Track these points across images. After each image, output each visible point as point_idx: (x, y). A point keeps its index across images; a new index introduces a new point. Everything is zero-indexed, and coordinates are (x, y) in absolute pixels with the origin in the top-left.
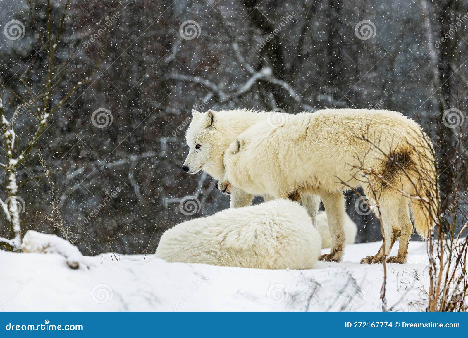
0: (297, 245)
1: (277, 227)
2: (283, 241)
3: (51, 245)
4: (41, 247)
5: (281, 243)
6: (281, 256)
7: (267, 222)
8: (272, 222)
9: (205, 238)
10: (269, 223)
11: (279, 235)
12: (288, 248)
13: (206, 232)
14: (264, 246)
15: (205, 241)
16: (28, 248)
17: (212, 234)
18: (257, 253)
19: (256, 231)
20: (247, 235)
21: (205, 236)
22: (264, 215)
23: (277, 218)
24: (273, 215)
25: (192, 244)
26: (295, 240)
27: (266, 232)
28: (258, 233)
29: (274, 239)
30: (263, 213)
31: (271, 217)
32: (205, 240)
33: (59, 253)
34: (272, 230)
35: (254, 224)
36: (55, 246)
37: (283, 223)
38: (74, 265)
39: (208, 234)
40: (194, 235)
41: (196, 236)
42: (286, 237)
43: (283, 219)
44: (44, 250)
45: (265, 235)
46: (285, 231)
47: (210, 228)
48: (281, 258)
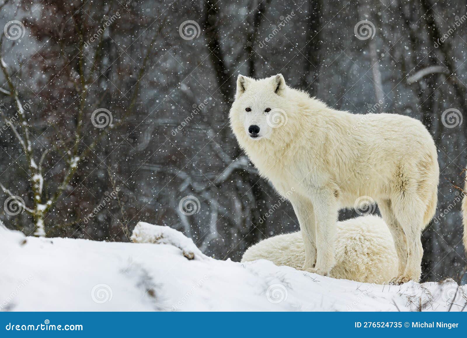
0: (388, 262)
1: (368, 243)
2: (374, 257)
3: (164, 236)
4: (154, 238)
5: (372, 260)
6: (371, 273)
7: (357, 238)
8: (362, 237)
9: (292, 254)
10: (360, 239)
11: (369, 252)
12: (380, 265)
13: (292, 248)
14: (355, 262)
15: (292, 257)
16: (139, 239)
17: (299, 249)
18: (347, 268)
19: (346, 247)
20: (337, 251)
21: (292, 251)
22: (354, 230)
23: (368, 234)
24: (363, 231)
25: (279, 260)
26: (386, 257)
27: (357, 248)
28: (348, 249)
29: (364, 255)
30: (353, 228)
31: (361, 232)
32: (293, 255)
33: (173, 244)
34: (362, 247)
35: (344, 240)
36: (168, 236)
37: (375, 240)
38: (190, 256)
39: (296, 249)
40: (280, 251)
41: (283, 252)
42: (377, 254)
43: (374, 235)
44: (157, 240)
45: (356, 251)
46: (376, 247)
47: (298, 243)
48: (372, 276)
